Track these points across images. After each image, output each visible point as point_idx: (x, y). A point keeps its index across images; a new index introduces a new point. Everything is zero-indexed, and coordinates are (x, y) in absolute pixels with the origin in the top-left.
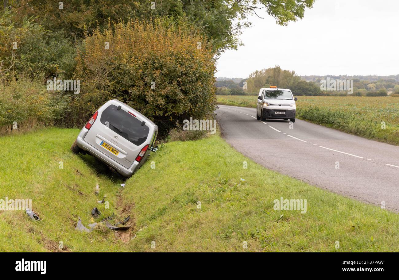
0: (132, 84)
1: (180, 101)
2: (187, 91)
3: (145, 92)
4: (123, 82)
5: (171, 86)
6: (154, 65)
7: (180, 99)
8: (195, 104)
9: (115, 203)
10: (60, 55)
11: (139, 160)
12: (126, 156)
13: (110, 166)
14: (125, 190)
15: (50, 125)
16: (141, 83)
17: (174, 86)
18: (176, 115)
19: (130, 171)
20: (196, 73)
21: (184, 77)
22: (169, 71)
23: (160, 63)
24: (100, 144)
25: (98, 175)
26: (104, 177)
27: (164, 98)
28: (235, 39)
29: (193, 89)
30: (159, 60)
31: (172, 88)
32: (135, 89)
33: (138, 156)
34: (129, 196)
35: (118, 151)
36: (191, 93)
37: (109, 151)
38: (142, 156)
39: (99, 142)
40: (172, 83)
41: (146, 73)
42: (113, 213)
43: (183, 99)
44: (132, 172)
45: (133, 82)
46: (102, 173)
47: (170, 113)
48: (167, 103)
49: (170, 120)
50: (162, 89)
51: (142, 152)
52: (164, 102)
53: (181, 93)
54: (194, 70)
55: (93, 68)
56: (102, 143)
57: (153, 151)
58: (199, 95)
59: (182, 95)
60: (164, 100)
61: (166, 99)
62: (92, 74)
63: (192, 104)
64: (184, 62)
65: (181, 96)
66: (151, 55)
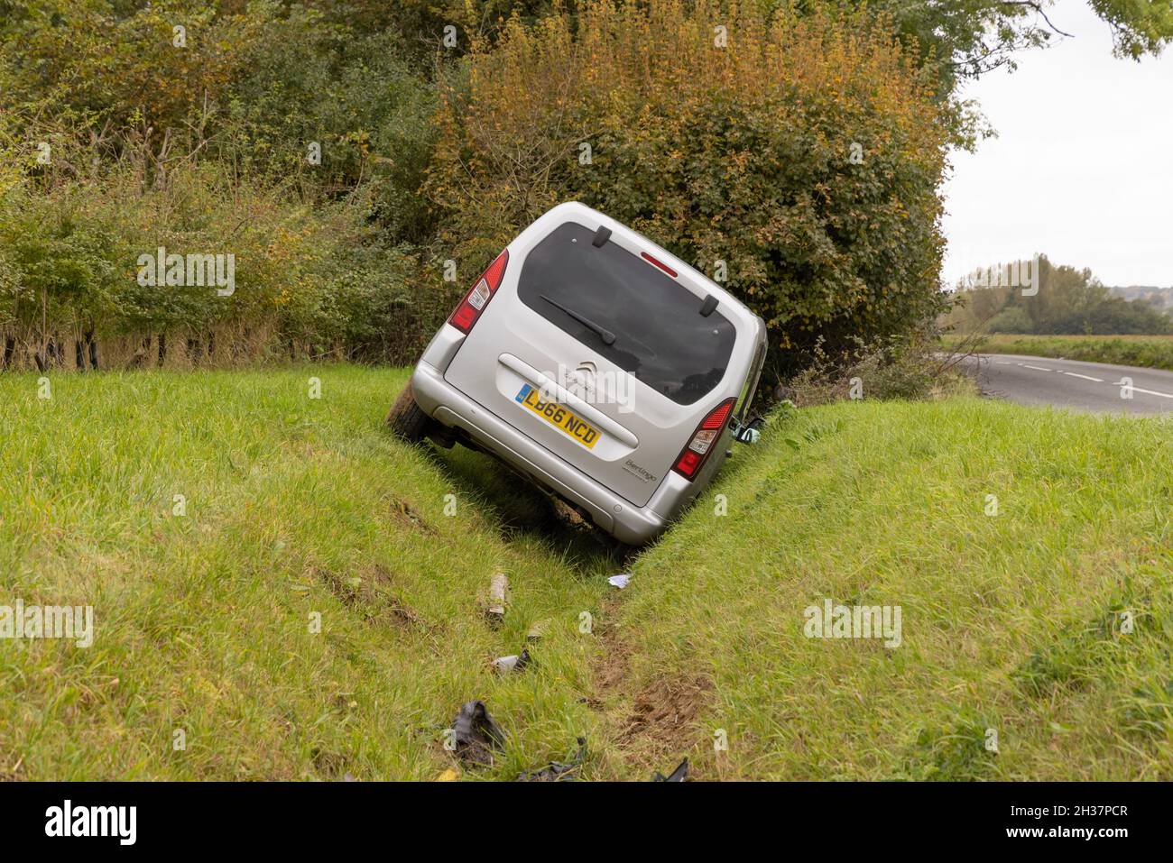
0: (644, 205)
1: (824, 271)
2: (848, 233)
3: (690, 237)
4: (608, 198)
5: (792, 215)
6: (727, 134)
7: (822, 266)
8: (878, 285)
9: (584, 671)
10: (380, 115)
11: (689, 470)
12: (633, 450)
13: (560, 496)
14: (636, 604)
15: (334, 355)
16: (677, 203)
17: (802, 212)
18: (803, 328)
19: (649, 516)
20: (884, 169)
21: (838, 178)
22: (780, 158)
23: (749, 130)
24: (518, 399)
25: (507, 538)
26: (531, 544)
27: (765, 260)
28: (969, 116)
29: (872, 226)
30: (742, 115)
31: (796, 218)
32: (654, 222)
33: (687, 450)
34: (661, 630)
35: (595, 428)
36: (867, 243)
37: (553, 427)
38: (702, 451)
39: (510, 388)
40: (792, 203)
41: (694, 164)
42: (581, 741)
43: (836, 263)
44: (656, 521)
45: (647, 199)
46: (525, 529)
47: (784, 319)
48: (775, 281)
49: (782, 346)
50: (755, 223)
51: (701, 434)
52: (764, 275)
53: (828, 239)
54: (878, 153)
55: (496, 150)
56: (529, 391)
57: (742, 441)
58: (893, 250)
59: (831, 246)
60: (763, 264)
61: (771, 262)
62: (494, 170)
63: (868, 282)
64: (839, 125)
65: (827, 250)
66: (716, 101)
